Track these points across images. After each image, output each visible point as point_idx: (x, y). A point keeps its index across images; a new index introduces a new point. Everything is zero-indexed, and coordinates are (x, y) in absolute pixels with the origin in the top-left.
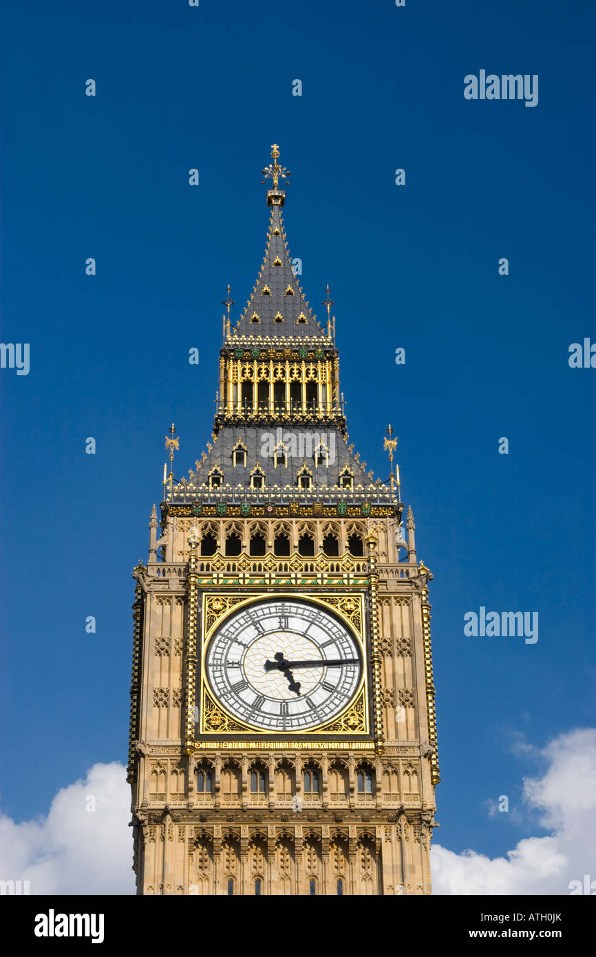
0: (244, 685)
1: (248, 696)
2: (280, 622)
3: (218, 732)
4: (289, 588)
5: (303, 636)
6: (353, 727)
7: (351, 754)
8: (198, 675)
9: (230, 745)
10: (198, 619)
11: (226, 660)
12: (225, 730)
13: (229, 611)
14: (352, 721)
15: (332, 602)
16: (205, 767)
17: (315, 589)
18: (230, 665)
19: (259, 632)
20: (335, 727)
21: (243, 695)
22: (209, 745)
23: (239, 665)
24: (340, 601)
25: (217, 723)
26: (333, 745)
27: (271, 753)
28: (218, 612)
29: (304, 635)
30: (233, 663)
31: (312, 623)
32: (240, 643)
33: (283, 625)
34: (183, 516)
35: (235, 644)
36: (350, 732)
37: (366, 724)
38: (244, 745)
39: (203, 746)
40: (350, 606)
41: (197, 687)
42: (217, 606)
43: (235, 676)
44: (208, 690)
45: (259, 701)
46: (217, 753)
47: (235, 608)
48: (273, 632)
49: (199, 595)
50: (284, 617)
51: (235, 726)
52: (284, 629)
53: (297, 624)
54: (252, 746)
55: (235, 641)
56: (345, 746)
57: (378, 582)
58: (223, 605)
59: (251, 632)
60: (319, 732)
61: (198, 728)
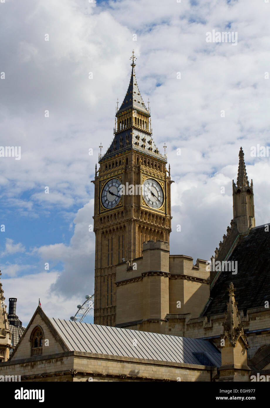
0: (107, 200)
1: (107, 202)
3: (103, 211)
4: (112, 177)
5: (115, 186)
6: (120, 205)
8: (100, 201)
9: (103, 214)
10: (100, 188)
11: (104, 195)
13: (104, 185)
14: (120, 203)
16: (101, 219)
20: (118, 205)
21: (106, 202)
23: (106, 196)
24: (119, 177)
26: (117, 209)
28: (103, 186)
31: (116, 183)
36: (120, 206)
37: (122, 204)
38: (105, 213)
39: (100, 215)
40: (121, 178)
41: (99, 203)
42: (103, 184)
44: (101, 203)
45: (109, 203)
46: (102, 216)
47: (105, 184)
48: (111, 187)
49: (100, 183)
50: (112, 183)
51: (105, 210)
52: (112, 186)
53: (114, 184)
54: (107, 213)
55: (105, 191)
56: (119, 209)
57: (126, 170)
58: (104, 184)
59: (108, 188)
60: (116, 207)
61: (99, 212)
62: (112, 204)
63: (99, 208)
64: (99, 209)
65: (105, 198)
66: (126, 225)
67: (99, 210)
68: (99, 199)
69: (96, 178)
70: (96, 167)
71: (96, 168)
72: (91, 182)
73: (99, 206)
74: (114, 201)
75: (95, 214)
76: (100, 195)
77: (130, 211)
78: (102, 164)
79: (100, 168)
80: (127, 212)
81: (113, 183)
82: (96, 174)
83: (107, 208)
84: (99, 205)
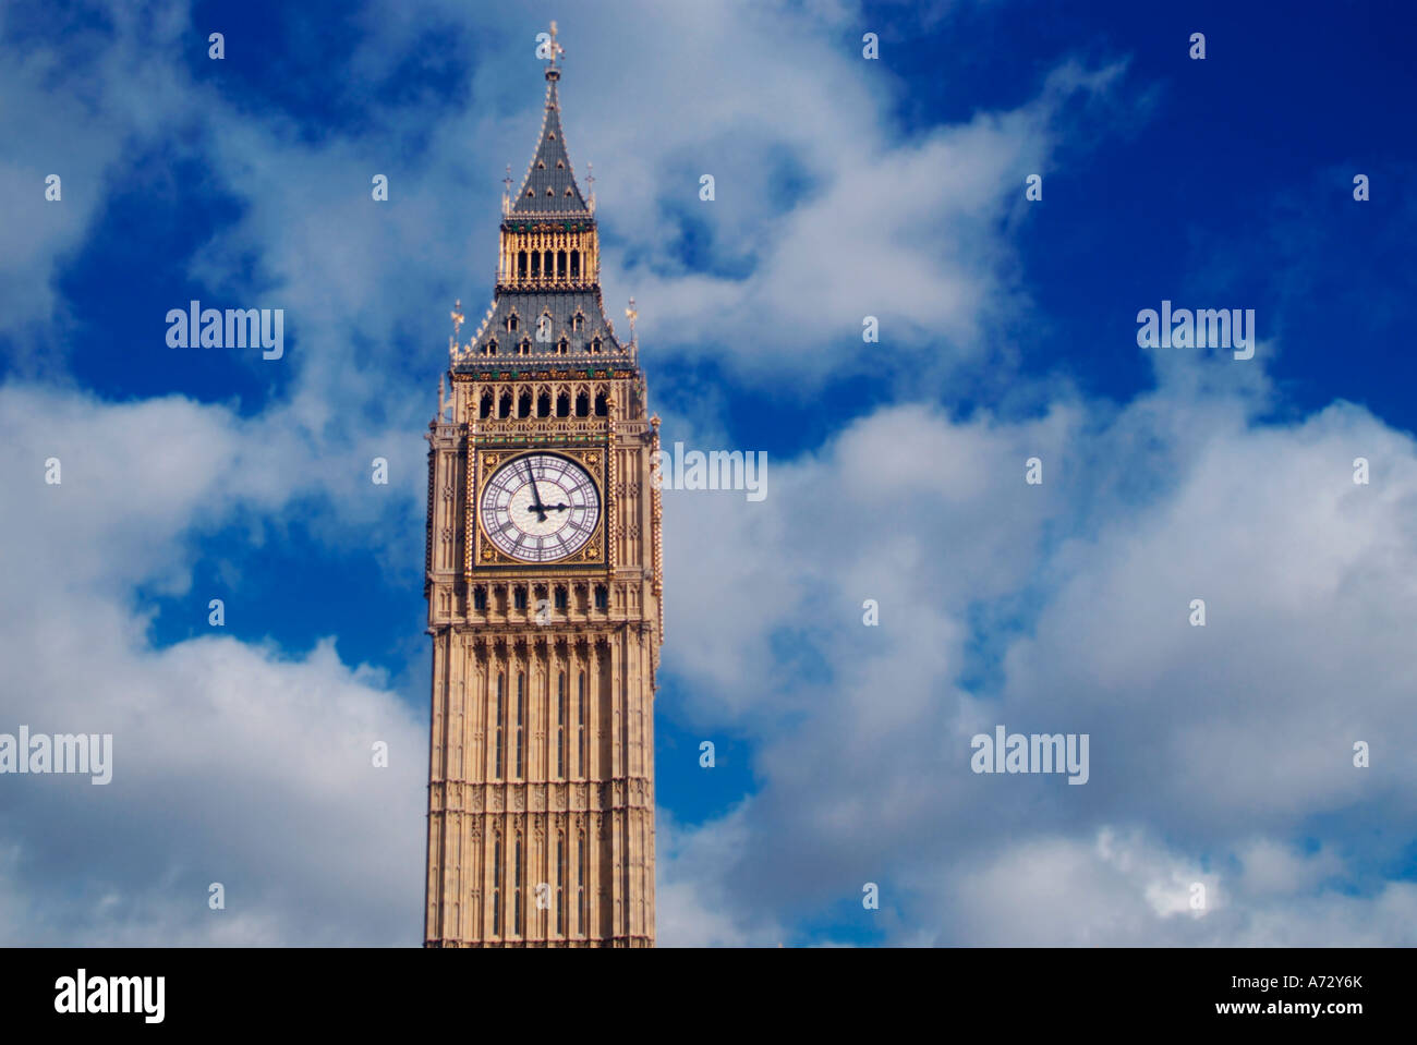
0: (510, 524)
1: (513, 534)
2: (538, 473)
3: (490, 564)
4: (545, 445)
6: (592, 558)
7: (590, 579)
8: (475, 518)
9: (498, 574)
10: (475, 472)
11: (496, 504)
12: (495, 561)
13: (499, 464)
14: (592, 553)
15: (579, 455)
16: (480, 591)
17: (566, 445)
18: (499, 509)
19: (522, 481)
20: (578, 557)
21: (508, 533)
22: (483, 574)
23: (506, 508)
24: (585, 455)
25: (490, 556)
26: (577, 573)
27: (531, 580)
28: (490, 465)
29: (556, 483)
30: (501, 507)
31: (563, 473)
32: (507, 491)
33: (541, 475)
34: (465, 381)
35: (503, 492)
36: (590, 561)
37: (602, 556)
38: (507, 574)
39: (478, 575)
40: (593, 458)
41: (474, 529)
42: (490, 460)
43: (503, 518)
44: (483, 530)
45: (521, 538)
46: (489, 580)
47: (504, 462)
49: (476, 452)
50: (543, 468)
51: (503, 559)
53: (552, 474)
54: (516, 574)
55: (503, 488)
56: (586, 573)
58: (495, 460)
59: (516, 481)
60: (565, 563)
61: (473, 561)
62: (541, 547)
63: (474, 545)
64: (474, 551)
66: (611, 642)
67: (472, 556)
68: (474, 513)
73: (474, 539)
74: (549, 536)
76: (475, 500)
77: (637, 592)
78: (462, 381)
80: (618, 591)
81: (547, 471)
83: (510, 555)
84: (474, 534)
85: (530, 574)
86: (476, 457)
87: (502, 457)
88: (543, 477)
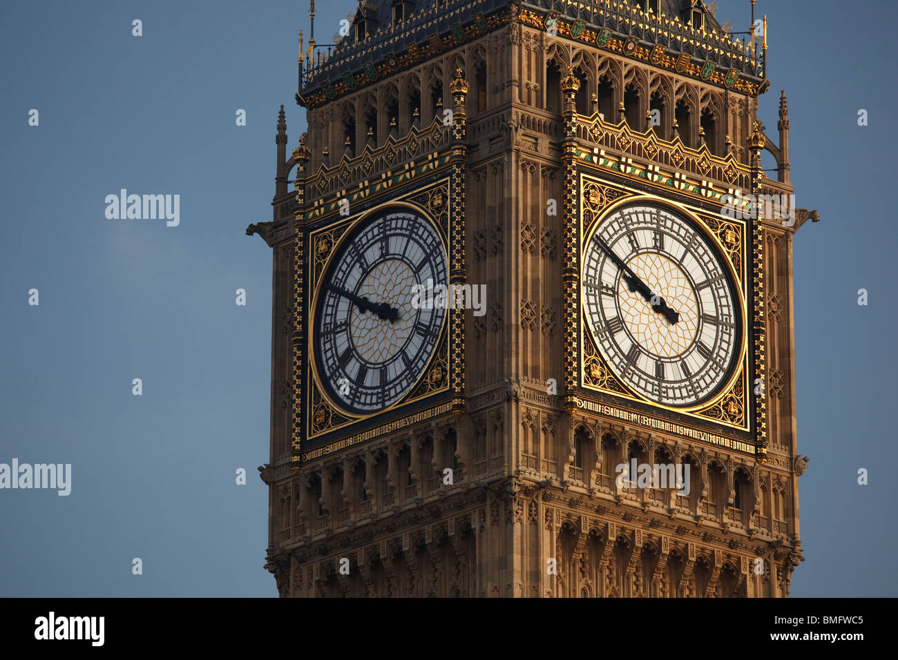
0: (349, 353)
1: (353, 369)
2: (382, 248)
3: (327, 431)
4: (382, 195)
5: (402, 260)
6: (438, 384)
7: (434, 423)
8: (304, 358)
9: (331, 449)
10: (305, 275)
11: (335, 323)
12: (329, 427)
13: (334, 251)
14: (437, 375)
15: (423, 199)
17: (405, 187)
18: (339, 330)
19: (363, 269)
20: (421, 388)
21: (348, 370)
22: (315, 455)
23: (346, 325)
24: (430, 197)
25: (322, 420)
26: (418, 418)
27: (365, 447)
28: (323, 256)
30: (342, 325)
31: (409, 237)
32: (347, 294)
33: (384, 252)
35: (342, 298)
36: (436, 391)
37: (447, 377)
38: (340, 445)
39: (308, 457)
40: (438, 201)
41: (303, 377)
42: (323, 249)
44: (315, 376)
45: (362, 373)
46: (321, 463)
47: (340, 242)
48: (376, 265)
49: (305, 239)
50: (386, 239)
51: (338, 419)
52: (385, 256)
53: (396, 245)
54: (350, 441)
55: (341, 293)
56: (427, 414)
57: (471, 149)
58: (329, 244)
59: (357, 273)
60: (409, 402)
61: (302, 435)
62: (384, 382)
63: (303, 405)
64: (302, 415)
65: (342, 342)
66: (475, 525)
67: (302, 425)
68: (304, 349)
69: (283, 202)
70: (282, 127)
71: (282, 140)
72: (251, 230)
73: (303, 396)
74: (394, 359)
75: (278, 446)
76: (304, 323)
77: (501, 426)
78: (317, 106)
79: (305, 139)
80: (479, 432)
81: (392, 240)
82: (282, 181)
83: (350, 409)
84: (303, 387)
85: (365, 436)
86: (304, 248)
87: (336, 238)
88: (388, 253)
